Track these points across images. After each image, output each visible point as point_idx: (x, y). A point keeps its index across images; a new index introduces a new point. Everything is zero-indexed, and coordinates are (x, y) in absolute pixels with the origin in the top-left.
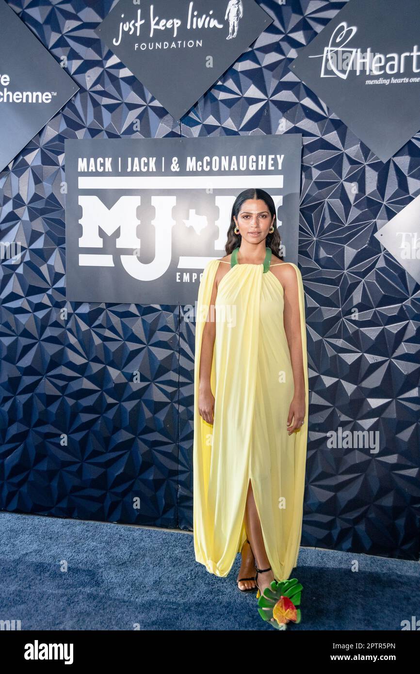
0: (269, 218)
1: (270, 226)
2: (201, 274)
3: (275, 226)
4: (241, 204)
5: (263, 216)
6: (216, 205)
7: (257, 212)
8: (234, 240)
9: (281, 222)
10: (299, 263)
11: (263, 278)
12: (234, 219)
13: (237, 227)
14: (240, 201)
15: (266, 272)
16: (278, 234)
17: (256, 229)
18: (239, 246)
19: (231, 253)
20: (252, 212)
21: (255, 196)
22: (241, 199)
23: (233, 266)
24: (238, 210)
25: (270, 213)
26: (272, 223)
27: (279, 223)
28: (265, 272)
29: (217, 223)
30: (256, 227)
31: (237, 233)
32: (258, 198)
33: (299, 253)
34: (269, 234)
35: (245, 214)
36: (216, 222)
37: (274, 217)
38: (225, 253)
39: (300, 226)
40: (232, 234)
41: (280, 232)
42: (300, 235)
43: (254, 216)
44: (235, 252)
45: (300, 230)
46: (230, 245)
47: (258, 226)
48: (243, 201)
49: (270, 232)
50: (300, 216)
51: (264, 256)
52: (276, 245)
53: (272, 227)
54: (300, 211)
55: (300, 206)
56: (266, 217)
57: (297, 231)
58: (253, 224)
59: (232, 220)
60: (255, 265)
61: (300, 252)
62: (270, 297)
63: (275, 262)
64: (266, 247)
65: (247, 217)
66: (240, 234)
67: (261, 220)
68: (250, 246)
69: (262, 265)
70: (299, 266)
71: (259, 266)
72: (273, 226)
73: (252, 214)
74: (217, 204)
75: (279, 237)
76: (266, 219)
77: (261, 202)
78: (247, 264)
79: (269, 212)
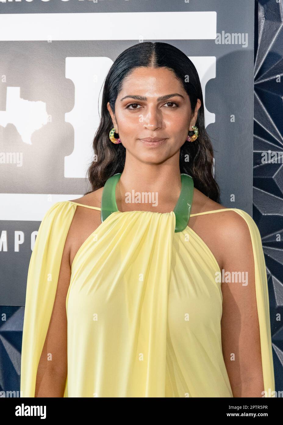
0: (185, 108)
1: (188, 124)
2: (33, 234)
3: (200, 123)
4: (121, 77)
5: (171, 104)
6: (67, 76)
7: (158, 95)
8: (109, 155)
9: (213, 115)
10: (254, 208)
11: (175, 244)
12: (109, 108)
13: (115, 126)
14: (119, 71)
15: (182, 231)
16: (207, 142)
17: (155, 134)
18: (121, 170)
19: (102, 185)
20: (147, 95)
21: (153, 59)
22: (123, 66)
23: (106, 215)
24: (116, 92)
25: (187, 98)
26: (194, 119)
27: (210, 118)
28: (179, 228)
29: (69, 117)
30: (156, 129)
31: (115, 141)
32: (160, 63)
33: (254, 185)
34: (187, 142)
35: (131, 99)
36: (67, 115)
37: (198, 106)
38: (89, 186)
39: (255, 122)
40: (104, 142)
41: (212, 137)
42: (257, 144)
43: (151, 105)
44: (111, 184)
45: (255, 133)
46: (99, 168)
47: (159, 126)
48: (126, 72)
49: (190, 140)
50: (256, 102)
51: (178, 193)
52: (202, 167)
53: (193, 127)
54: (256, 89)
55: (255, 79)
56: (178, 105)
57: (250, 136)
58: (148, 121)
59: (105, 112)
60: (156, 214)
61: (257, 183)
62: (191, 288)
63: (200, 207)
64: (182, 171)
65: (135, 105)
66: (121, 144)
67: (167, 112)
68: (146, 169)
69: (173, 214)
70: (257, 216)
71: (165, 216)
72: (197, 125)
73: (145, 99)
74: (69, 75)
75: (211, 150)
76: (179, 110)
77: (166, 74)
78: (140, 212)
79: (185, 94)
